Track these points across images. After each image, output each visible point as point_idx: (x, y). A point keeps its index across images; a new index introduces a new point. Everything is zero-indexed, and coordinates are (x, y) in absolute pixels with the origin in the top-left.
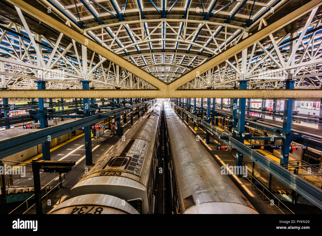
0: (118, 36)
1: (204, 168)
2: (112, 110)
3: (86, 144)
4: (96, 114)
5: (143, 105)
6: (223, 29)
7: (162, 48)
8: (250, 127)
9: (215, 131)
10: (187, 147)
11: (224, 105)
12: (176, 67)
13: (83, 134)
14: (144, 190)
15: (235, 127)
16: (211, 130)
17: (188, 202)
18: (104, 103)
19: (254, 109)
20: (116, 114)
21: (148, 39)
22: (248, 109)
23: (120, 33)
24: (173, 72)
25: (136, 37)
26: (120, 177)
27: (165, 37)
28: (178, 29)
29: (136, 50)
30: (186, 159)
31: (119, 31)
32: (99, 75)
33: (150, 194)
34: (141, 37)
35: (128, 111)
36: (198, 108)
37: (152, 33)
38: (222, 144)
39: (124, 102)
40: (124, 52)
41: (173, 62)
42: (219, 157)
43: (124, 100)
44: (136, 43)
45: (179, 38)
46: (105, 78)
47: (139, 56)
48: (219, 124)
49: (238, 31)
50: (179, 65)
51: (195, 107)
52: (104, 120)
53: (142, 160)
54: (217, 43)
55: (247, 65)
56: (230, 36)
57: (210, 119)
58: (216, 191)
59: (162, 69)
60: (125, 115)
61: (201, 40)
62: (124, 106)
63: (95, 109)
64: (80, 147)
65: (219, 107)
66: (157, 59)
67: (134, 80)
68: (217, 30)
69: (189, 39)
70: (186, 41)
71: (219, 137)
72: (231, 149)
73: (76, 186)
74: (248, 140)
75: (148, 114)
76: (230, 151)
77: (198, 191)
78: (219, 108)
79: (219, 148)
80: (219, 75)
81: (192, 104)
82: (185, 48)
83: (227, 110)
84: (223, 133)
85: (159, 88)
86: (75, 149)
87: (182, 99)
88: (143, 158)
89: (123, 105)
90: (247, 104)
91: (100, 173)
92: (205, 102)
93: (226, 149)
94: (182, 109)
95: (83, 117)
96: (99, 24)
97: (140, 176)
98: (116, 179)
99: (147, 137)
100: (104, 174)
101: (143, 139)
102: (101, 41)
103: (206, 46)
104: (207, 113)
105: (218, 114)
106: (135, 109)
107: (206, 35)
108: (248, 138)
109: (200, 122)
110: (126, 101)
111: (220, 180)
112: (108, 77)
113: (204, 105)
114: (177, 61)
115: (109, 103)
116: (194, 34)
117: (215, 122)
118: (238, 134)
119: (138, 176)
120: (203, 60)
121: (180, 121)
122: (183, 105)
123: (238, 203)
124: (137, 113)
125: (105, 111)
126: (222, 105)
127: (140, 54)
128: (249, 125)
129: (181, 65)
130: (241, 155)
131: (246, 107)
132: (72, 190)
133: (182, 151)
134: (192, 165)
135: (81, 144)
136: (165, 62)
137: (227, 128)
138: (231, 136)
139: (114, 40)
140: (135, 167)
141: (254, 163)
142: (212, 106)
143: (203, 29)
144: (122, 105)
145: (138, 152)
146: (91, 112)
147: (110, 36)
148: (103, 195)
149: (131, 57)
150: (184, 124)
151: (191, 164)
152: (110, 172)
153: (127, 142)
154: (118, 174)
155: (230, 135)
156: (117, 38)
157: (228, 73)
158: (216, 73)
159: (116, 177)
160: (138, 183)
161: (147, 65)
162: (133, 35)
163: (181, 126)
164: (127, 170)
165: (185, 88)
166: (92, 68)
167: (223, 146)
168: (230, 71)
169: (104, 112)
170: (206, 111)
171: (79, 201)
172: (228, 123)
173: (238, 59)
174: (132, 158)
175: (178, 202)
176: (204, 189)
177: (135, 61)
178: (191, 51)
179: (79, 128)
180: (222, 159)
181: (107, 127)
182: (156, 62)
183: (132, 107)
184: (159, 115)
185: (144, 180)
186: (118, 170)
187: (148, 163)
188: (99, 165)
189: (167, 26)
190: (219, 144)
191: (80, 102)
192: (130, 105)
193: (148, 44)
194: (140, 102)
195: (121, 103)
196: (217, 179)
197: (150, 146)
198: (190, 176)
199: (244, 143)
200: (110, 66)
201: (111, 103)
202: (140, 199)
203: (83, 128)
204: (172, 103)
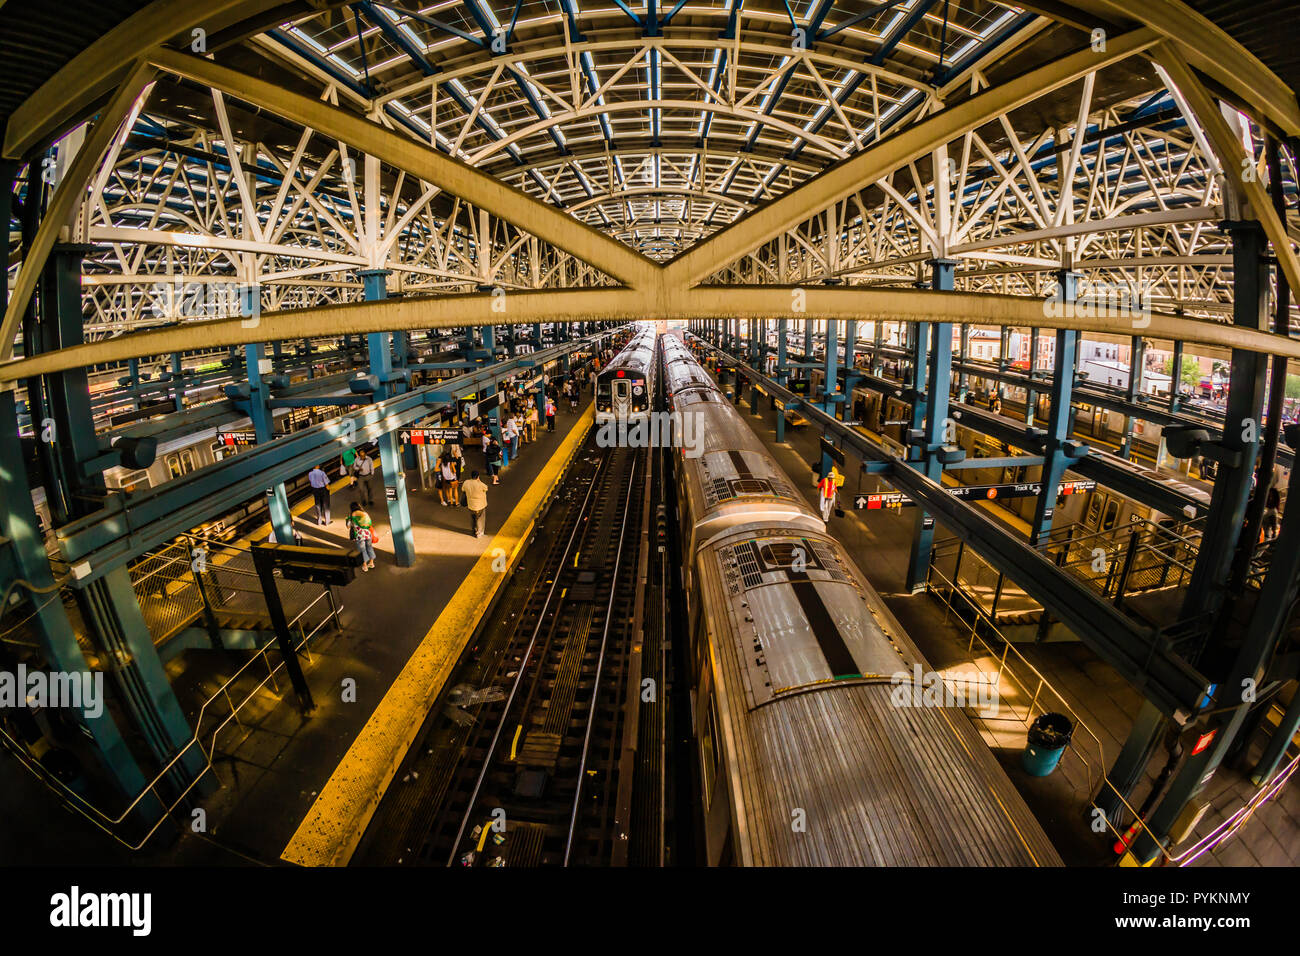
0: (487, 104)
2: (467, 371)
3: (387, 496)
4: (412, 389)
5: (582, 349)
6: (863, 79)
7: (650, 133)
9: (852, 443)
12: (707, 200)
16: (839, 441)
18: (438, 346)
19: (980, 362)
20: (484, 386)
21: (597, 103)
23: (493, 93)
24: (694, 221)
25: (550, 102)
27: (659, 98)
28: (707, 71)
29: (553, 144)
31: (492, 85)
32: (419, 245)
34: (569, 99)
36: (795, 358)
37: (610, 85)
39: (510, 342)
40: (507, 156)
41: (694, 185)
43: (511, 332)
44: (552, 119)
45: (713, 101)
46: (439, 256)
47: (561, 164)
49: (914, 92)
50: (719, 193)
54: (851, 123)
55: (952, 208)
56: (889, 105)
59: (654, 210)
61: (795, 111)
62: (512, 354)
66: (631, 174)
67: (547, 255)
68: (846, 81)
69: (749, 103)
70: (739, 109)
72: (900, 505)
79: (862, 502)
80: (864, 235)
81: (772, 341)
82: (736, 132)
87: (733, 321)
89: (506, 352)
93: (884, 504)
96: (426, 75)
102: (428, 127)
103: (814, 131)
104: (825, 375)
105: (865, 382)
106: (552, 364)
107: (809, 94)
108: (953, 463)
110: (517, 337)
112: (450, 248)
113: (813, 348)
114: (707, 177)
115: (457, 344)
116: (768, 87)
122: (737, 345)
126: (878, 347)
127: (569, 158)
128: (960, 420)
129: (724, 194)
130: (928, 522)
136: (663, 183)
139: (471, 119)
143: (796, 75)
144: (501, 353)
147: (458, 108)
149: (535, 170)
156: (482, 109)
157: (897, 228)
158: (854, 226)
161: (595, 196)
162: (542, 93)
165: (748, 280)
166: (397, 221)
167: (875, 495)
168: (900, 222)
169: (440, 383)
172: (896, 412)
173: (923, 184)
177: (548, 184)
178: (758, 144)
181: (453, 434)
182: (629, 184)
183: (541, 359)
189: (665, 60)
193: (597, 123)
194: (571, 337)
195: (499, 343)
200: (457, 209)
201: (462, 345)
204: (696, 338)
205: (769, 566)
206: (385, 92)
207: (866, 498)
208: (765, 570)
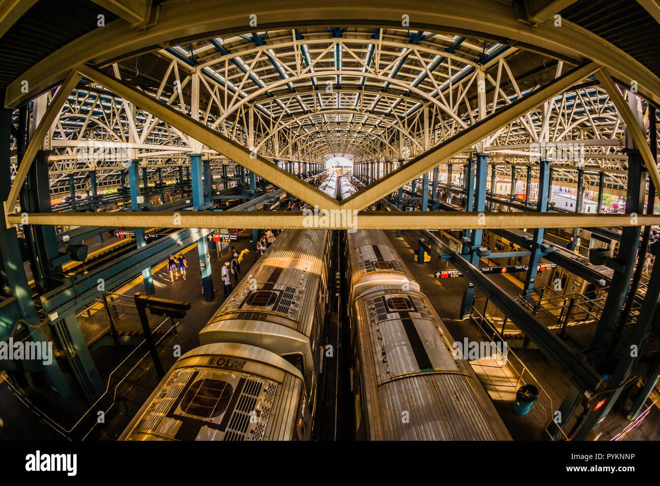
0: (254, 68)
6: (443, 59)
7: (335, 82)
21: (310, 71)
23: (258, 62)
24: (357, 123)
27: (340, 67)
28: (365, 54)
29: (286, 87)
31: (257, 59)
37: (317, 60)
41: (357, 107)
44: (287, 78)
45: (367, 70)
47: (291, 96)
49: (468, 66)
50: (370, 111)
51: (402, 192)
54: (435, 79)
56: (456, 71)
59: (337, 118)
61: (409, 73)
66: (326, 101)
67: (282, 139)
68: (435, 60)
70: (381, 76)
79: (438, 274)
82: (379, 82)
93: (449, 275)
96: (223, 55)
102: (224, 79)
107: (415, 65)
114: (365, 103)
116: (397, 62)
120: (414, 104)
127: (294, 94)
130: (471, 284)
136: (342, 106)
139: (246, 75)
143: (410, 56)
147: (239, 70)
149: (277, 99)
156: (252, 71)
162: (282, 65)
174: (284, 293)
177: (283, 105)
178: (390, 88)
181: (234, 237)
182: (324, 106)
189: (343, 48)
200: (238, 119)
205: (391, 310)
206: (202, 62)
207: (441, 273)
208: (389, 312)
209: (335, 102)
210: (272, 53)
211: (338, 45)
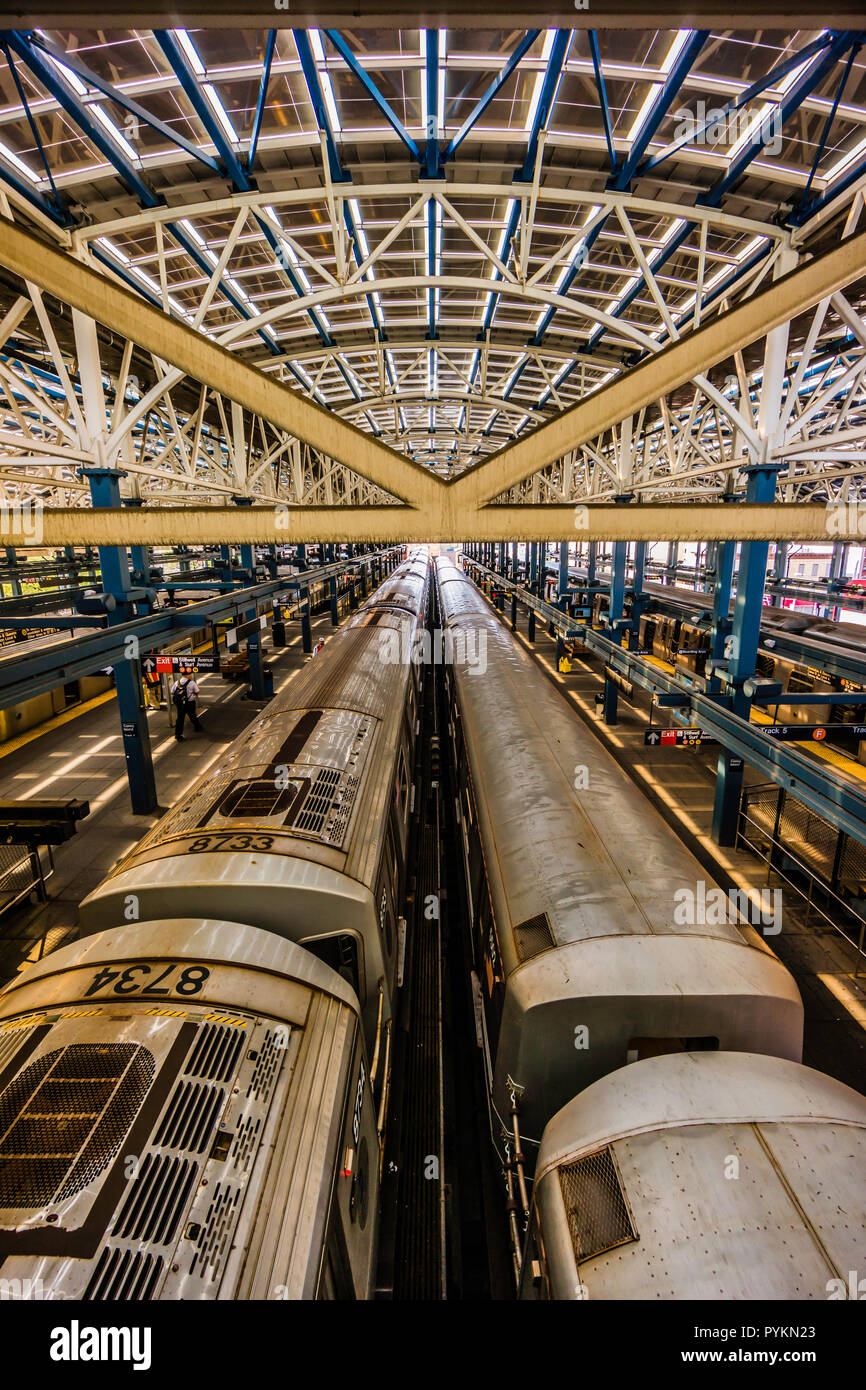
0: (232, 265)
1: (595, 817)
2: (223, 592)
3: (124, 732)
4: (156, 611)
5: (351, 572)
6: (690, 232)
7: (426, 322)
8: (776, 658)
9: (641, 673)
10: (528, 735)
11: (679, 568)
12: (487, 406)
13: (112, 695)
14: (364, 901)
15: (721, 656)
16: (626, 671)
17: (531, 939)
18: (187, 563)
19: (800, 583)
20: (243, 609)
21: (364, 278)
22: (777, 583)
23: (238, 250)
24: (472, 431)
25: (309, 271)
26: (269, 858)
27: (438, 272)
28: (495, 232)
29: (314, 331)
30: (526, 781)
31: (236, 238)
32: (159, 444)
33: (387, 915)
34: (332, 269)
35: (290, 597)
36: (577, 582)
37: (380, 253)
38: (667, 722)
39: (272, 562)
40: (260, 341)
41: (473, 387)
42: (652, 772)
43: (272, 550)
44: (314, 295)
45: (500, 277)
46: (185, 458)
47: (326, 356)
48: (658, 646)
50: (500, 398)
51: (565, 579)
52: (194, 636)
53: (353, 789)
54: (665, 298)
55: (784, 399)
56: (718, 265)
57: (622, 628)
58: (634, 898)
59: (428, 417)
60: (278, 612)
61: (596, 287)
62: (274, 575)
63: (152, 590)
64: (104, 745)
65: (662, 577)
66: (404, 373)
67: (311, 466)
68: (667, 238)
69: (542, 280)
70: (532, 289)
71: (656, 697)
72: (698, 742)
73: (98, 893)
74: (766, 708)
75: (370, 607)
76: (696, 750)
77: (570, 900)
78: (659, 581)
79: (653, 737)
80: (664, 442)
81: (552, 564)
82: (524, 320)
83: (691, 588)
84: (672, 682)
85: (409, 499)
86: (83, 753)
87: (511, 545)
88: (354, 782)
89: (267, 573)
90: (770, 564)
91: (191, 843)
92: (604, 559)
93: (679, 740)
94: (512, 586)
95: (103, 623)
96: (144, 206)
97: (345, 849)
98: (254, 863)
99: (371, 701)
100: (205, 845)
101: (355, 707)
102: (157, 288)
103: (617, 314)
104: (611, 600)
105: (656, 607)
106: (320, 587)
107: (616, 262)
108: (764, 698)
109: (581, 639)
110: (279, 557)
111: (651, 858)
112: (197, 451)
113: (598, 571)
114: (489, 379)
115: (210, 562)
116: (566, 256)
117: (641, 638)
118: (728, 683)
119: (339, 850)
121: (504, 637)
122: (515, 568)
123: (713, 938)
124: (328, 606)
125: (195, 600)
126: (673, 569)
127: (334, 350)
128: (773, 650)
129: (507, 399)
130: (735, 763)
131: (767, 578)
132: (84, 907)
133: (508, 752)
134: (548, 805)
135: (104, 735)
136: (441, 385)
137: (686, 659)
138: (701, 692)
139: (212, 283)
140: (326, 816)
141: (782, 791)
142: (631, 574)
143: (603, 235)
144: (263, 574)
145: (335, 759)
146: (135, 602)
147: (194, 266)
148: (205, 922)
149: (295, 362)
150: (517, 647)
151: (545, 800)
152: (229, 836)
153: (291, 721)
154: (260, 844)
155: (697, 688)
156: (225, 272)
157: (705, 431)
158: (653, 432)
159: (252, 856)
160: (339, 877)
161: (363, 399)
162: (300, 257)
163: (507, 655)
164: (293, 828)
165: (526, 500)
166: (127, 411)
167: (669, 730)
168: (711, 423)
169: (191, 604)
170: (608, 594)
171: (115, 947)
172: (691, 640)
173: (748, 370)
174: (313, 784)
175: (491, 939)
176: (591, 891)
177: (309, 381)
178: (548, 335)
179: (94, 668)
180: (662, 780)
181: (208, 662)
182: (401, 385)
183: (307, 581)
184: (418, 612)
185: (362, 864)
186: (258, 829)
187: (376, 798)
188: (182, 814)
189: (446, 215)
190: (653, 723)
191: (88, 561)
192: (295, 572)
193: (365, 305)
194: (338, 560)
195: (259, 563)
196: (641, 855)
197: (384, 736)
198: (537, 846)
199: (751, 716)
200: (204, 405)
201: (216, 564)
202: (350, 932)
203: (109, 670)
204: (470, 561)
206: (92, 220)
207: (659, 734)
209: (424, 377)
210: (271, 216)
211: (432, 202)
